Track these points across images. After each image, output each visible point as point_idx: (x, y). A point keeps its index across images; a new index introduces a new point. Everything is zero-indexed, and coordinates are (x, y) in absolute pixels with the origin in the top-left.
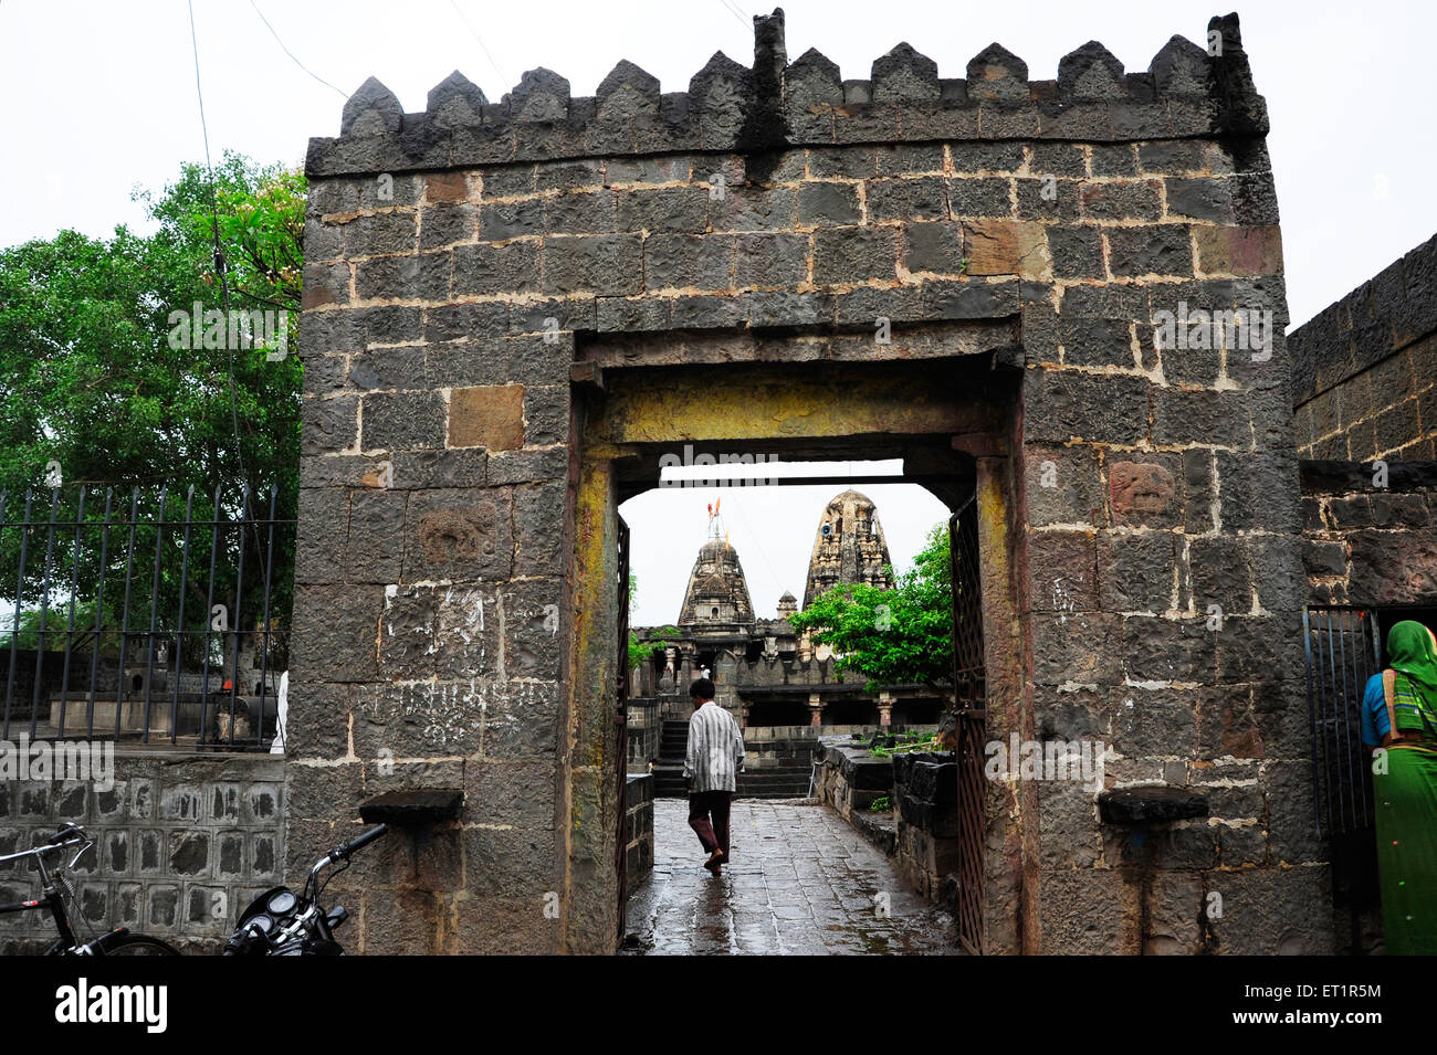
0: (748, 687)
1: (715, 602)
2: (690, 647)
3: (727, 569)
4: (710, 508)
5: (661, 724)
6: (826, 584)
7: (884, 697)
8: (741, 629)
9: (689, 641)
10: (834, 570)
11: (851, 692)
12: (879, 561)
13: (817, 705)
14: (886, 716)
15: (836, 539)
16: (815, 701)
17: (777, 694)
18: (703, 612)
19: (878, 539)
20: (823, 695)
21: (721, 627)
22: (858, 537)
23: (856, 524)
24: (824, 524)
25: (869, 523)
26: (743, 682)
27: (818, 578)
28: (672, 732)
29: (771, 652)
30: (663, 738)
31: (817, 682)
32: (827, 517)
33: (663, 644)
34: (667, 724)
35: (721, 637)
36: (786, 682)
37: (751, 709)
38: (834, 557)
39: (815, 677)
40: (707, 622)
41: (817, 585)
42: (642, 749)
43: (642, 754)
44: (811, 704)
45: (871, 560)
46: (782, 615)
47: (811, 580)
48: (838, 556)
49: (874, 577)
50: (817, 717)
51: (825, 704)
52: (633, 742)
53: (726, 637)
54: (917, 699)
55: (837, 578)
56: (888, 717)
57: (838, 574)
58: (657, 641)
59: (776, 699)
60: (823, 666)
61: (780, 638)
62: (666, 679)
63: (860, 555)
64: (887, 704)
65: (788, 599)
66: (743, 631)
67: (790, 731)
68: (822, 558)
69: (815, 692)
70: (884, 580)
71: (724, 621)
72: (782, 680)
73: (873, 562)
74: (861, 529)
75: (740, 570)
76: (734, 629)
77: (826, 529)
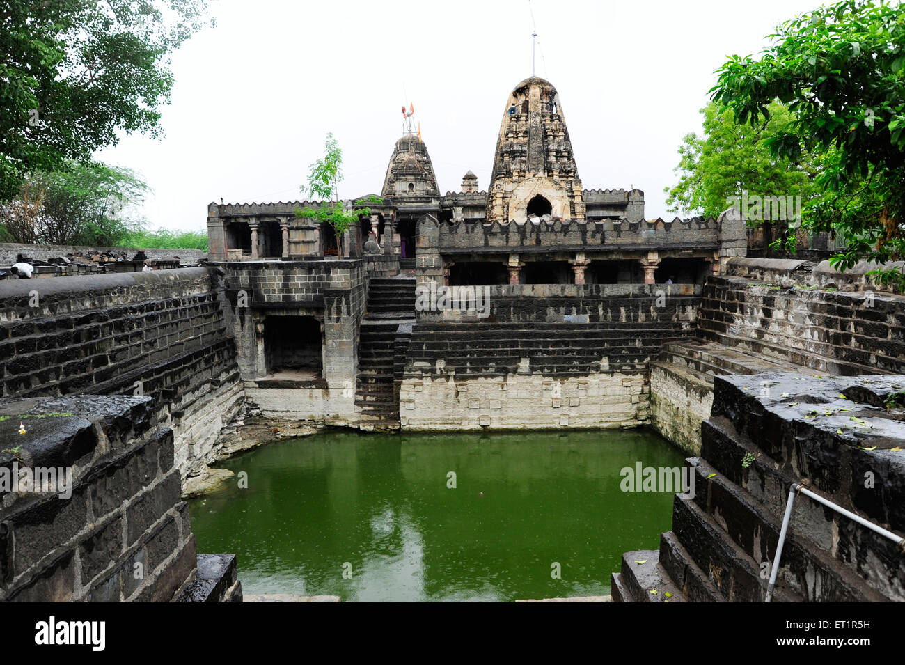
0: (449, 248)
1: (411, 179)
2: (391, 213)
3: (418, 157)
4: (404, 110)
5: (367, 281)
6: (514, 158)
7: (580, 259)
8: (433, 200)
9: (391, 208)
10: (521, 145)
11: (549, 253)
12: (562, 138)
13: (516, 265)
14: (580, 275)
15: (523, 118)
16: (514, 262)
17: (479, 255)
18: (401, 187)
19: (559, 118)
20: (521, 256)
21: (417, 199)
22: (543, 116)
23: (541, 105)
24: (511, 106)
25: (551, 105)
26: (445, 243)
27: (507, 152)
28: (379, 289)
29: (459, 219)
30: (371, 295)
31: (515, 244)
32: (513, 100)
33: (367, 210)
34: (372, 282)
35: (417, 207)
36: (486, 244)
37: (451, 269)
38: (521, 134)
39: (514, 240)
40: (405, 195)
41: (506, 158)
42: (348, 308)
43: (349, 314)
44: (510, 265)
45: (554, 137)
46: (465, 190)
47: (500, 154)
48: (525, 133)
49: (558, 152)
50: (514, 276)
51: (523, 264)
52: (339, 302)
53: (420, 207)
54: (610, 261)
55: (525, 152)
56: (582, 276)
57: (525, 149)
58: (362, 208)
59: (477, 259)
60: (521, 230)
61: (466, 208)
62: (371, 241)
63: (545, 132)
64: (582, 265)
65: (470, 178)
66: (435, 202)
67: (491, 290)
68: (510, 135)
69: (514, 253)
70: (566, 154)
71: (418, 194)
72: (482, 242)
73: (556, 139)
74: (545, 110)
75: (428, 158)
76: (428, 200)
77: (513, 111)
